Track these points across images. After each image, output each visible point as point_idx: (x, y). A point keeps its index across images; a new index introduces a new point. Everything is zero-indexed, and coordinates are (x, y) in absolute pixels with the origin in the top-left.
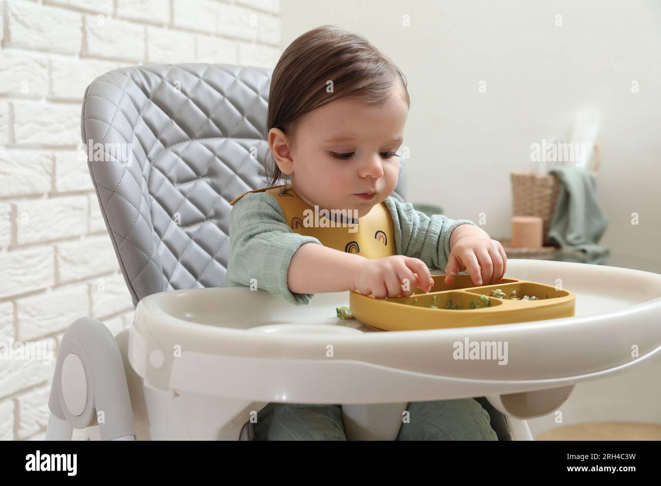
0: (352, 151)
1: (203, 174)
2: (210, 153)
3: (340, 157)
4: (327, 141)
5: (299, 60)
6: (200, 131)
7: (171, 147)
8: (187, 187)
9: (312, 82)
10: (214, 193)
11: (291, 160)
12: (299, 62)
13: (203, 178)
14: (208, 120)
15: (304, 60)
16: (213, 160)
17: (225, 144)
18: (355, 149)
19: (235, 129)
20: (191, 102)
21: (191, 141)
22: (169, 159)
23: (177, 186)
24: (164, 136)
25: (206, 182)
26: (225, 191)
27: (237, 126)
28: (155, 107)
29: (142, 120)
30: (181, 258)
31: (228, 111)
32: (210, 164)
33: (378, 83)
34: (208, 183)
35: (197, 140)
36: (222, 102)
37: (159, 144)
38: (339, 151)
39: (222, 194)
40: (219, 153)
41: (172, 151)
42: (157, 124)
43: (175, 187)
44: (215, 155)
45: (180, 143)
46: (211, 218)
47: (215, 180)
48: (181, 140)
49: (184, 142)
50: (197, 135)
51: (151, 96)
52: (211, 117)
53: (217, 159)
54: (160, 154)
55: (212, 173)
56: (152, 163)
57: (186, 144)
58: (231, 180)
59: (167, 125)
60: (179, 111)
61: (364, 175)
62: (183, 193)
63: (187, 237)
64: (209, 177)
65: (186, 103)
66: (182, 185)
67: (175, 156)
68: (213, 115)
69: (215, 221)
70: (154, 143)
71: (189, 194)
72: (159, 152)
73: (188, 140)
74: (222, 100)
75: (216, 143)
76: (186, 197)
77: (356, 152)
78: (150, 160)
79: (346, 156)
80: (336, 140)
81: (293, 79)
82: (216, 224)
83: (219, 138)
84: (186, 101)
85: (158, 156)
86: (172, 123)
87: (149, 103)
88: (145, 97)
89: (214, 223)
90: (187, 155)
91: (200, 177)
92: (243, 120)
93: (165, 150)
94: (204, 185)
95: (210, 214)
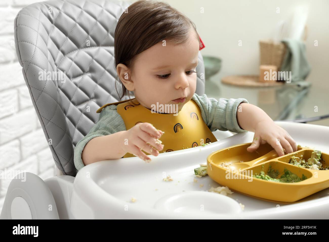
0: (169, 73)
1: (86, 71)
2: (90, 57)
3: (163, 77)
4: (154, 69)
5: (131, 21)
6: (84, 43)
7: (67, 55)
8: (77, 80)
9: (140, 34)
10: (93, 83)
11: (132, 82)
12: (131, 22)
13: (86, 74)
14: (88, 36)
15: (134, 21)
16: (92, 61)
17: (98, 50)
18: (171, 72)
19: (104, 41)
20: (78, 25)
21: (78, 50)
22: (67, 63)
23: (72, 80)
24: (63, 48)
25: (88, 76)
26: (100, 81)
27: (105, 39)
28: (56, 29)
29: (50, 39)
30: (77, 126)
31: (100, 30)
32: (90, 64)
33: (181, 30)
34: (89, 76)
35: (82, 49)
36: (96, 24)
37: (60, 54)
38: (162, 74)
39: (98, 83)
40: (96, 57)
41: (69, 58)
42: (59, 41)
43: (71, 81)
44: (93, 58)
45: (72, 52)
46: (93, 98)
47: (94, 75)
48: (72, 50)
49: (74, 51)
50: (82, 46)
51: (54, 22)
52: (90, 34)
53: (94, 61)
54: (61, 60)
55: (92, 70)
56: (57, 67)
57: (76, 52)
58: (103, 73)
59: (64, 41)
60: (71, 32)
61: (178, 87)
62: (76, 84)
63: (79, 112)
64: (90, 73)
65: (75, 26)
66: (75, 79)
67: (70, 61)
68: (91, 33)
69: (95, 100)
70: (58, 53)
71: (80, 85)
72: (61, 59)
73: (77, 50)
74: (96, 23)
75: (93, 50)
76: (78, 87)
77: (172, 74)
78: (56, 65)
79: (166, 76)
80: (159, 68)
81: (129, 33)
82: (95, 102)
83: (95, 47)
84: (75, 25)
85: (60, 61)
86: (67, 39)
87: (53, 27)
88: (51, 23)
89: (94, 101)
90: (77, 59)
91: (85, 73)
92: (108, 35)
93: (64, 57)
94: (87, 77)
95: (92, 96)
